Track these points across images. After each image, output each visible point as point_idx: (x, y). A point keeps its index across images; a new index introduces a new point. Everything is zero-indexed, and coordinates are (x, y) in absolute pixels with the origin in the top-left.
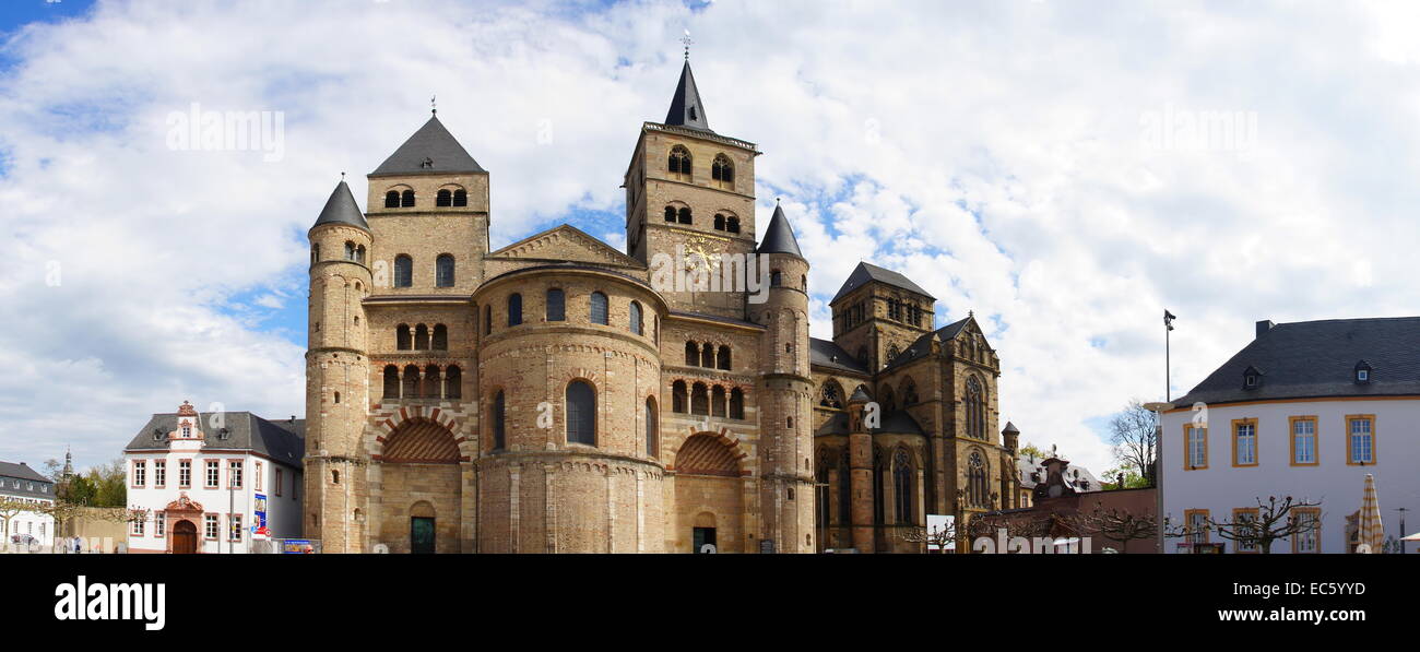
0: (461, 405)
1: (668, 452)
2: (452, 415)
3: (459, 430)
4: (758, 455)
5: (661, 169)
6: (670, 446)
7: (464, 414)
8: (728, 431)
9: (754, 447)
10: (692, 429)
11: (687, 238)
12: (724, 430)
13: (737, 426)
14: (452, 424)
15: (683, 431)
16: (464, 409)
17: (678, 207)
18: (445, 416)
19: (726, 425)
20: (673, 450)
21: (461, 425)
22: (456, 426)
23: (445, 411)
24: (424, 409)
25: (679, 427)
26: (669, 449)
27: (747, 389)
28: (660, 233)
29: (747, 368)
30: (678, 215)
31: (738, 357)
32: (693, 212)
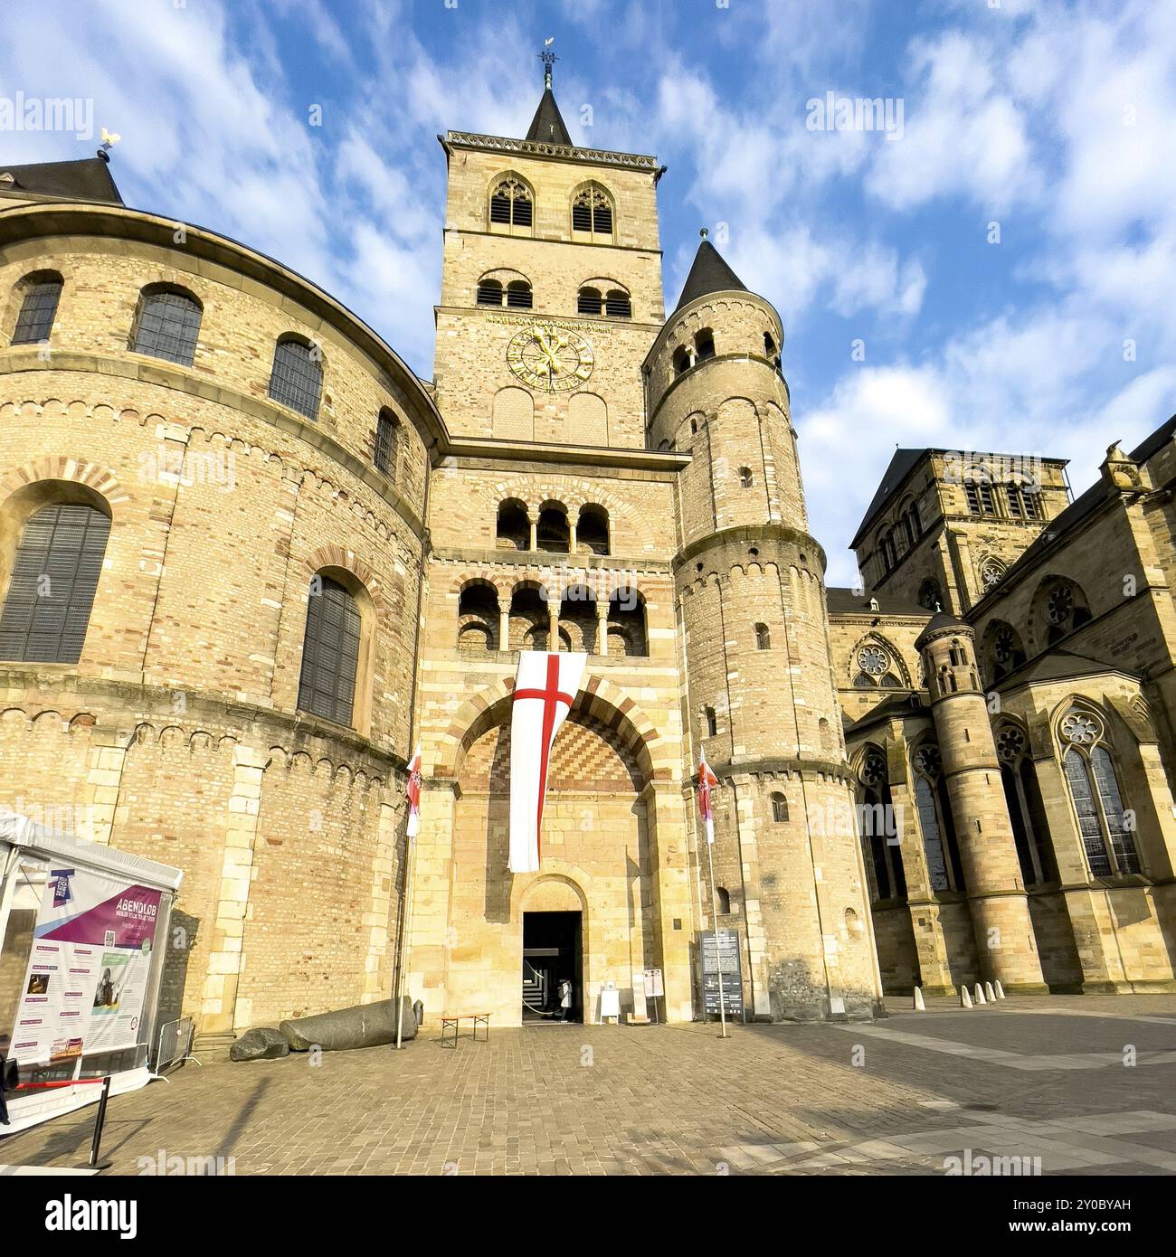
1: (441, 736)
4: (685, 731)
5: (472, 214)
6: (446, 723)
8: (604, 685)
9: (676, 715)
10: (508, 681)
11: (520, 329)
12: (595, 681)
13: (626, 670)
15: (479, 689)
17: (505, 279)
19: (597, 671)
20: (452, 731)
25: (470, 679)
26: (442, 730)
27: (651, 589)
28: (464, 324)
29: (652, 546)
30: (505, 293)
31: (628, 526)
32: (534, 287)
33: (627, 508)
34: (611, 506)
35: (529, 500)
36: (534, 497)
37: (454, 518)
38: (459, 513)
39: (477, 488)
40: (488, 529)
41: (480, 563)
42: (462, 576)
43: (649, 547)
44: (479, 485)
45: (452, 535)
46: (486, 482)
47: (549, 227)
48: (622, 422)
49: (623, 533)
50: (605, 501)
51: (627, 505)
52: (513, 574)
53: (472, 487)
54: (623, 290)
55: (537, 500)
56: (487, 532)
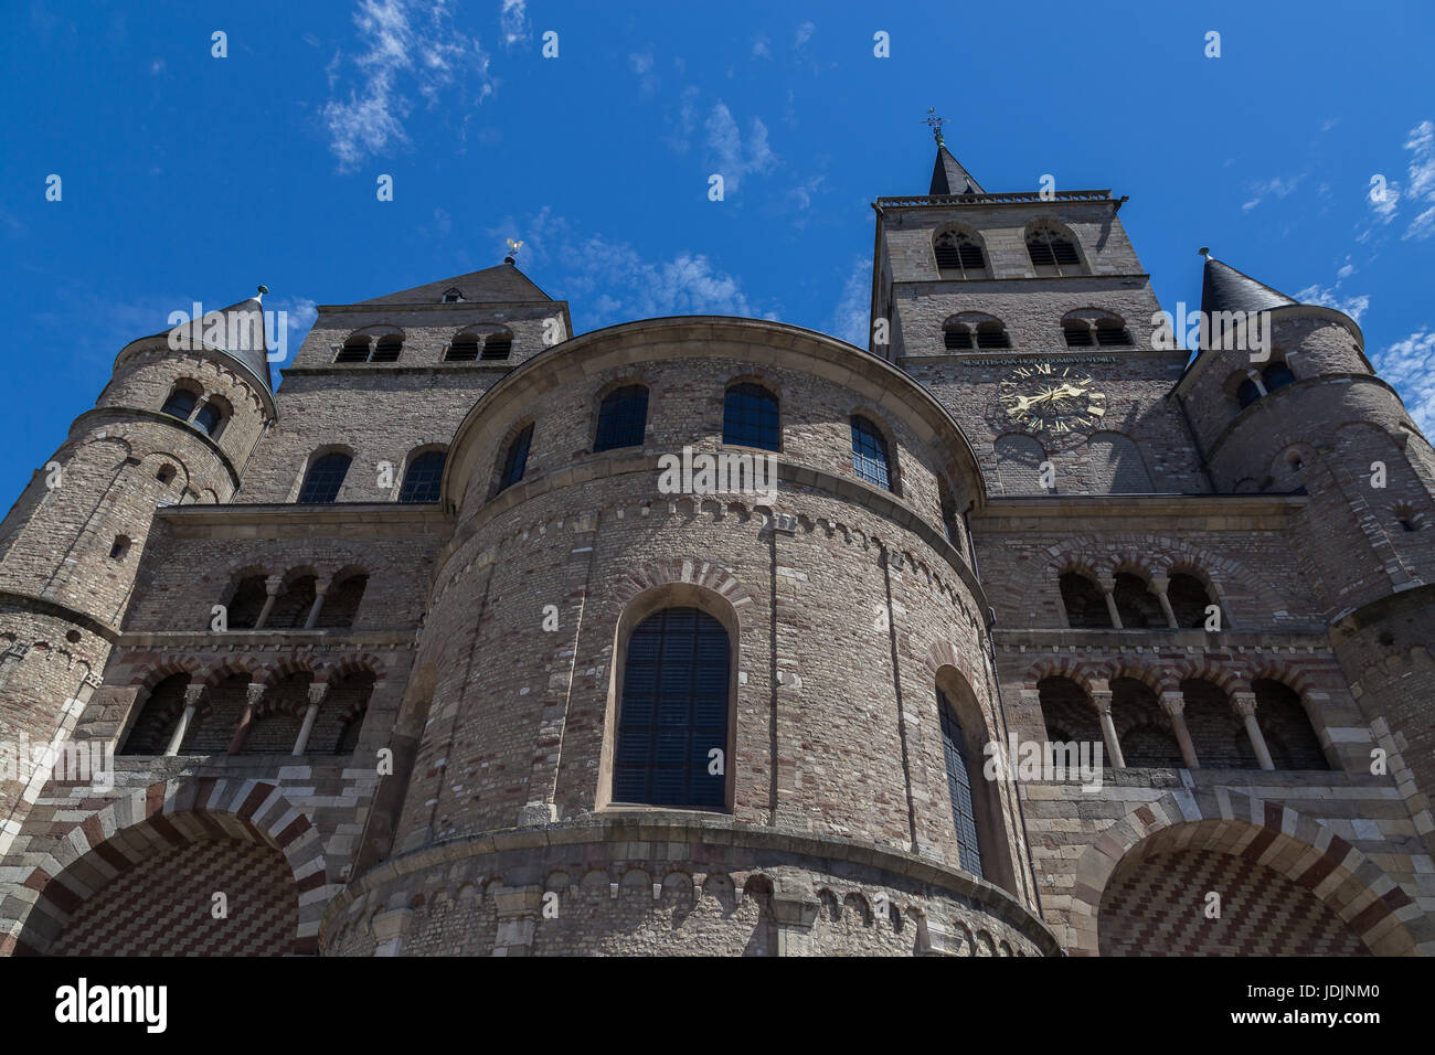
0: (346, 774)
2: (306, 800)
3: (315, 849)
5: (920, 266)
6: (1069, 880)
7: (347, 798)
8: (1290, 817)
10: (1144, 815)
12: (1272, 812)
13: (1317, 793)
14: (300, 826)
15: (1105, 825)
16: (351, 782)
17: (972, 323)
18: (283, 805)
19: (1275, 793)
20: (1080, 892)
21: (327, 830)
22: (311, 835)
23: (289, 792)
24: (221, 785)
25: (1089, 812)
26: (1067, 891)
27: (1309, 671)
28: (937, 372)
29: (1285, 613)
30: (974, 335)
31: (1242, 589)
32: (1007, 326)
33: (1232, 566)
34: (1209, 564)
35: (1096, 564)
36: (1102, 559)
37: (1005, 593)
38: (1010, 585)
39: (1025, 553)
40: (1053, 603)
41: (1056, 649)
42: (1037, 666)
43: (1281, 614)
44: (1026, 550)
45: (1007, 613)
46: (1034, 546)
47: (1007, 266)
48: (1163, 461)
49: (1237, 598)
50: (1198, 559)
51: (1229, 562)
52: (1105, 660)
53: (1018, 554)
54: (1114, 318)
55: (1107, 563)
56: (1053, 607)
